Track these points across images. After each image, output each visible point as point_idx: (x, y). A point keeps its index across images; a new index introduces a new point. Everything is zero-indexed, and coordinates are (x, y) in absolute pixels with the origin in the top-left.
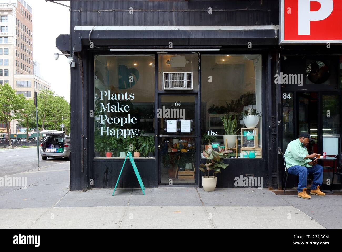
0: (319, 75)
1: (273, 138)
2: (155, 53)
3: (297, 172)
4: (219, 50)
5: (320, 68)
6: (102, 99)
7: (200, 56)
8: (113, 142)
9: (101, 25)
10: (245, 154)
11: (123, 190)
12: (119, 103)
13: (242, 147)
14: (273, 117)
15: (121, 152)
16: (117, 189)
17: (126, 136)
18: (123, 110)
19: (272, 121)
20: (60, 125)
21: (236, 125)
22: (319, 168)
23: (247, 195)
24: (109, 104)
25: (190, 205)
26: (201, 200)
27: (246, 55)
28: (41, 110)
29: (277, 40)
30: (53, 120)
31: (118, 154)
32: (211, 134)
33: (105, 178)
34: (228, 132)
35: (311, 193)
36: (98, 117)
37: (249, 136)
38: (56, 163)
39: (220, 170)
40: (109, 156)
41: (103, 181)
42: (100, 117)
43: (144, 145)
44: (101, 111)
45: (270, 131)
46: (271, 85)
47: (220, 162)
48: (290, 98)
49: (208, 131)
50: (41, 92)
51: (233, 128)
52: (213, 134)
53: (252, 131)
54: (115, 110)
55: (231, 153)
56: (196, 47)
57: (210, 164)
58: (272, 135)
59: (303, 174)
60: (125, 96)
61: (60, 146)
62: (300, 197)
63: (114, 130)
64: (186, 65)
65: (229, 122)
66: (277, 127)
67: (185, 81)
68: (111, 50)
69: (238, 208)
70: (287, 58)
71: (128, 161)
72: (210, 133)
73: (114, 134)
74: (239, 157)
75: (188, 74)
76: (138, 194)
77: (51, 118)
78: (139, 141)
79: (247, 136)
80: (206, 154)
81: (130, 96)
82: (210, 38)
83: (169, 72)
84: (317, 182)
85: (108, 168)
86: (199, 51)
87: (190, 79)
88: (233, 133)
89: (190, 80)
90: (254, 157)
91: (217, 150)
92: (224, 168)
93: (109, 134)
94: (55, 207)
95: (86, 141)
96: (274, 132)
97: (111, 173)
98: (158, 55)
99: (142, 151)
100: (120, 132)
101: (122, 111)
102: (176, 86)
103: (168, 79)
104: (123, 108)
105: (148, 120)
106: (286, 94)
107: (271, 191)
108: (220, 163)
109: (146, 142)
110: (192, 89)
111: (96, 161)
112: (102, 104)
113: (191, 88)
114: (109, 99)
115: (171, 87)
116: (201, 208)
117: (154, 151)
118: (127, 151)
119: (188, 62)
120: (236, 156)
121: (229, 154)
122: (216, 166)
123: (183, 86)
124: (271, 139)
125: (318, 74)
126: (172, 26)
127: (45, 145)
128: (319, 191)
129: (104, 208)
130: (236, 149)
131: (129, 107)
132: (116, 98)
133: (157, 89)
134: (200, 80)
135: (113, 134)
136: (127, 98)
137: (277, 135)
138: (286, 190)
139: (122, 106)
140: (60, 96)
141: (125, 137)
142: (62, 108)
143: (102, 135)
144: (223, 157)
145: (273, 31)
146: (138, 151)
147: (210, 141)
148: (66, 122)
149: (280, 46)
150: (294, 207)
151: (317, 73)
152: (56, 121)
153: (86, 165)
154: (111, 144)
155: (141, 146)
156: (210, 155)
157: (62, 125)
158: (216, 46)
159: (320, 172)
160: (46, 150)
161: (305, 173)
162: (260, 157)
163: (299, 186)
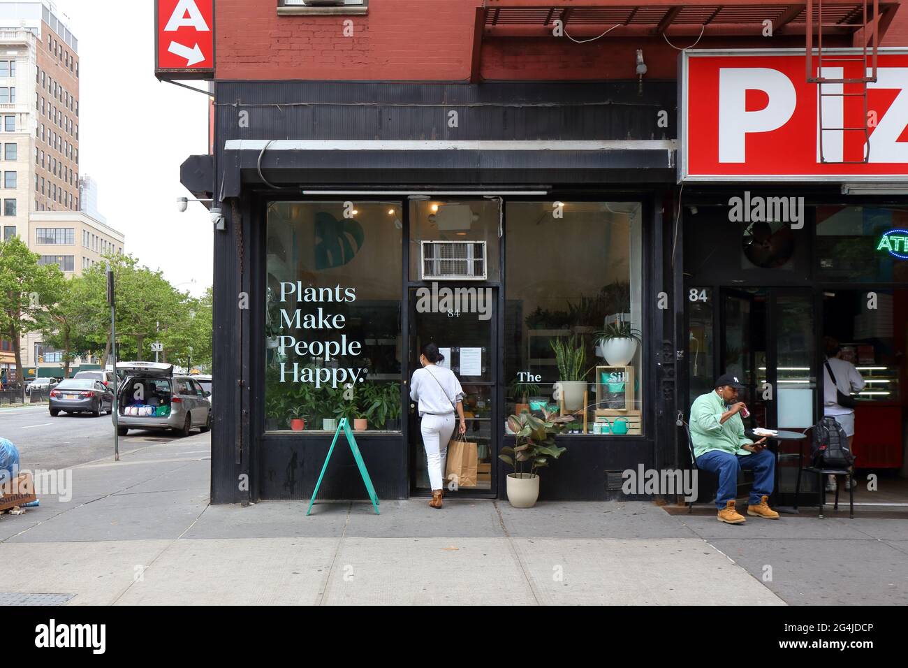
0: (771, 248)
1: (667, 390)
2: (404, 199)
3: (717, 464)
4: (544, 193)
5: (773, 232)
6: (283, 299)
7: (504, 205)
8: (307, 397)
9: (284, 138)
10: (604, 425)
11: (330, 504)
12: (321, 310)
13: (598, 409)
14: (667, 341)
15: (324, 420)
16: (317, 501)
17: (338, 383)
18: (331, 324)
19: (665, 351)
20: (152, 346)
21: (585, 359)
22: (767, 457)
23: (605, 516)
24: (298, 311)
25: (477, 536)
26: (503, 527)
27: (606, 203)
28: (103, 305)
29: (674, 172)
30: (135, 333)
31: (318, 423)
32: (529, 380)
33: (289, 477)
34: (565, 376)
35: (749, 512)
36: (274, 340)
37: (614, 384)
38: (153, 444)
39: (545, 460)
40: (298, 428)
41: (286, 485)
42: (277, 340)
43: (377, 403)
44: (282, 327)
45: (660, 373)
46: (661, 272)
47: (548, 443)
48: (705, 301)
49: (522, 374)
50: (104, 259)
51: (578, 365)
52: (533, 380)
53: (620, 373)
54: (313, 326)
55: (572, 422)
56: (493, 187)
57: (523, 447)
58: (664, 382)
59: (729, 470)
60: (334, 294)
61: (162, 401)
62: (722, 520)
63: (309, 370)
64: (473, 224)
65: (569, 352)
66: (675, 365)
67: (470, 261)
68: (305, 192)
69: (583, 542)
70: (698, 210)
71: (343, 440)
72: (525, 377)
73: (311, 379)
74: (590, 432)
75: (475, 245)
76: (363, 513)
77: (129, 327)
78: (366, 394)
79: (610, 384)
80: (515, 425)
81: (347, 293)
82: (525, 167)
83: (434, 242)
84: (761, 487)
85: (295, 455)
86: (503, 196)
87: (481, 256)
88: (579, 378)
89: (480, 259)
90: (624, 432)
91: (539, 414)
92: (555, 457)
93: (299, 378)
94: (184, 538)
95: (248, 393)
96: (668, 376)
97: (302, 465)
98: (410, 201)
99: (373, 417)
100: (323, 375)
101: (329, 326)
102: (451, 273)
103: (432, 257)
104: (330, 321)
105: (382, 342)
106: (696, 292)
107: (660, 509)
108: (546, 445)
109: (381, 396)
110: (486, 278)
111: (270, 438)
112: (283, 311)
113: (484, 277)
114: (300, 300)
115: (438, 275)
116: (502, 541)
117: (398, 418)
118: (338, 417)
119: (476, 218)
120: (585, 429)
121: (566, 424)
122: (537, 452)
123: (465, 273)
124: (662, 393)
125: (768, 247)
126: (440, 141)
127: (124, 398)
128: (766, 509)
129: (291, 540)
130: (585, 412)
131: (343, 319)
132: (314, 299)
133: (406, 278)
134: (503, 260)
135: (307, 378)
136: (340, 299)
137: (676, 383)
138: (692, 507)
139: (329, 316)
140: (153, 270)
141: (335, 386)
142: (157, 301)
143: (283, 380)
144: (552, 431)
145: (663, 153)
146: (364, 417)
147: (527, 394)
148: (167, 336)
149: (680, 186)
150: (705, 541)
151: (766, 244)
152: (141, 336)
153: (248, 448)
154: (303, 400)
155: (370, 405)
156: (524, 426)
157: (157, 345)
158: (538, 184)
159: (768, 466)
160: (127, 409)
161: (732, 467)
162: (637, 432)
163: (719, 495)
